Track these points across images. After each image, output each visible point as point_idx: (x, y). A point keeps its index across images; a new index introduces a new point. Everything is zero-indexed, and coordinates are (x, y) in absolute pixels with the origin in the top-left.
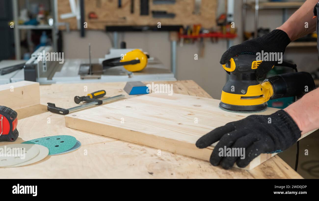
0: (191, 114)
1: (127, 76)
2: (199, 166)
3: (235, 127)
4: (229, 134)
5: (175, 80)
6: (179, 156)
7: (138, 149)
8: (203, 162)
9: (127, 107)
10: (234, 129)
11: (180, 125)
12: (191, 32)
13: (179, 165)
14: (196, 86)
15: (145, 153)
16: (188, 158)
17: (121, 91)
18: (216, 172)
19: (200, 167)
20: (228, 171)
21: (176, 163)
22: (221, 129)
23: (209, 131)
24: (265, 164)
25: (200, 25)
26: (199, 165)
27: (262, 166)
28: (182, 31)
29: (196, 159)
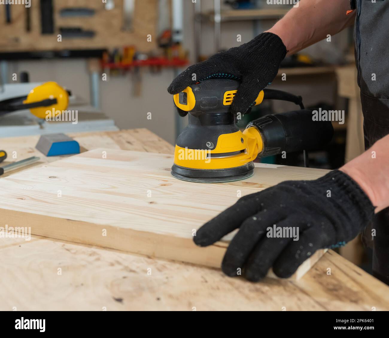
0: (165, 185)
1: (37, 127)
2: (202, 280)
3: (262, 204)
4: (255, 218)
5: (116, 129)
6: (161, 262)
7: (84, 253)
8: (207, 271)
9: (50, 177)
10: (261, 209)
11: (152, 205)
12: (121, 59)
13: (166, 280)
14: (155, 138)
15: (98, 259)
16: (177, 265)
17: (31, 150)
18: (237, 288)
19: (206, 282)
20: (258, 286)
21: (160, 276)
22: (238, 210)
23: (215, 214)
24: (318, 268)
25: (133, 47)
26: (202, 277)
27: (314, 271)
28: (106, 58)
29: (193, 265)
